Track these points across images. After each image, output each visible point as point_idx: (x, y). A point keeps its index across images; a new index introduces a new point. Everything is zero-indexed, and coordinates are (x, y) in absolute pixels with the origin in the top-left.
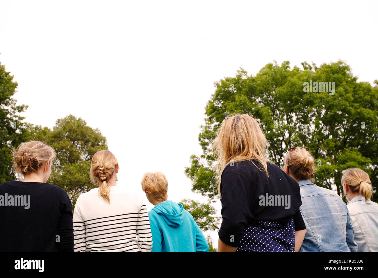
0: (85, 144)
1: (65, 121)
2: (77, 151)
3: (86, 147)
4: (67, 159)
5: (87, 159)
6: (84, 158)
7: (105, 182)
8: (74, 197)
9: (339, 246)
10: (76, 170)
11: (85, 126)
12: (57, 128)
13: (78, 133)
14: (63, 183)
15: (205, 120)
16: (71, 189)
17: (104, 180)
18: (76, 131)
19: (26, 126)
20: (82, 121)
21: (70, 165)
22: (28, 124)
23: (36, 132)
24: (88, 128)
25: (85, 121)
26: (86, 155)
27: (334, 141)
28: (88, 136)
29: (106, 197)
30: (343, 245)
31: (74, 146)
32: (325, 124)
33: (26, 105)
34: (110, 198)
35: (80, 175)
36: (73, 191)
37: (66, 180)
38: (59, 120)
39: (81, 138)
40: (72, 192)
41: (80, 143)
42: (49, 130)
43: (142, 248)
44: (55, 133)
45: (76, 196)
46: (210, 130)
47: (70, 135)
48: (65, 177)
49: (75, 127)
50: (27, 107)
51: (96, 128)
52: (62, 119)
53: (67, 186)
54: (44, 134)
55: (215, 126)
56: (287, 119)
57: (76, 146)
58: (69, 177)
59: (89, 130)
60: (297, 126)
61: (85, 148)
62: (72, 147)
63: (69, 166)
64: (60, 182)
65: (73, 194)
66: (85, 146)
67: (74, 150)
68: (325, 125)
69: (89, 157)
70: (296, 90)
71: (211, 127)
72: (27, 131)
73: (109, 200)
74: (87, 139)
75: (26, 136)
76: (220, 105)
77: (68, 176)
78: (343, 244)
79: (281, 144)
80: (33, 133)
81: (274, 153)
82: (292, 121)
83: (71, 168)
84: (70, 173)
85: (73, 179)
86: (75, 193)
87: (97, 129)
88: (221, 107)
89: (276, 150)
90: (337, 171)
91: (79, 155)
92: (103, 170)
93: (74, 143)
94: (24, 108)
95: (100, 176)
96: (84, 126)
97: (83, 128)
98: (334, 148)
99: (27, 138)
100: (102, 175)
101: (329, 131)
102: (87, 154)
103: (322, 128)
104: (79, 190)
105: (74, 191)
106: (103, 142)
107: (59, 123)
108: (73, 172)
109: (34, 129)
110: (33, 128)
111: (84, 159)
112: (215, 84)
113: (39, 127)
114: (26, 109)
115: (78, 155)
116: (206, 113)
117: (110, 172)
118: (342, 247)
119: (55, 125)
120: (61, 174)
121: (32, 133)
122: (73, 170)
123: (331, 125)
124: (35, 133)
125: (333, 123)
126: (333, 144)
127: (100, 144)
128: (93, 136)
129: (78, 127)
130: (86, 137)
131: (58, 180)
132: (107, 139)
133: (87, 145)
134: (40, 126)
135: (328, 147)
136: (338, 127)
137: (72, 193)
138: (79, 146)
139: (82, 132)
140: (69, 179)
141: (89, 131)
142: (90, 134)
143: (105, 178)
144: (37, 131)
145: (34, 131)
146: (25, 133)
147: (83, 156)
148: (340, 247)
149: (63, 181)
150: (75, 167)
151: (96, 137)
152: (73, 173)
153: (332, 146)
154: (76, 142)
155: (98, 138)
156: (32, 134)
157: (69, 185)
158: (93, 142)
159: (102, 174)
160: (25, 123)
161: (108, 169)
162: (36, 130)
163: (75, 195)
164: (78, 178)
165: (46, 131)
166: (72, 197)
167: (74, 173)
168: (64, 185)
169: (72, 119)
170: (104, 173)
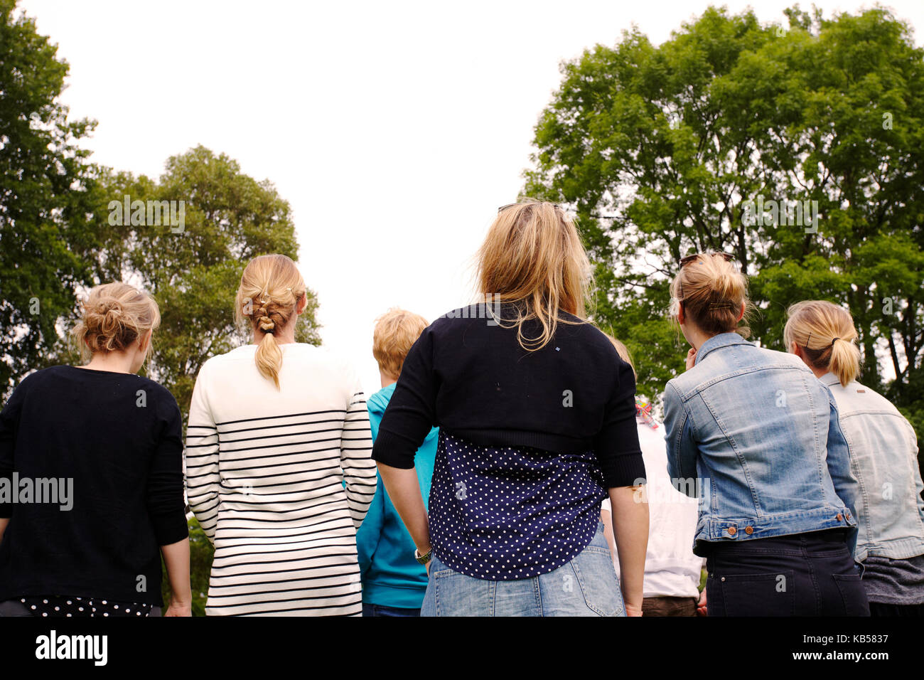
0: (239, 220)
1: (188, 162)
2: (218, 234)
3: (240, 225)
4: (197, 254)
5: (244, 254)
6: (237, 252)
7: (269, 336)
8: (217, 345)
9: (804, 491)
10: (218, 282)
11: (237, 173)
12: (170, 178)
13: (218, 190)
14: (189, 312)
15: (533, 158)
16: (207, 327)
17: (269, 331)
18: (216, 187)
19: (95, 172)
20: (228, 162)
21: (204, 269)
22: (99, 168)
23: (119, 188)
24: (243, 178)
25: (237, 162)
26: (242, 246)
27: (851, 215)
28: (246, 198)
29: (270, 372)
30: (815, 487)
31: (211, 222)
32: (834, 170)
33: (91, 120)
34: (280, 376)
35: (228, 294)
36: (212, 332)
37: (197, 306)
38: (172, 159)
39: (227, 204)
40: (209, 332)
41: (225, 216)
42: (151, 183)
43: (352, 492)
44: (165, 191)
45: (221, 344)
46: (545, 183)
47: (200, 195)
48: (193, 297)
49: (211, 177)
50: (94, 124)
51: (264, 179)
52: (179, 156)
53: (199, 319)
54: (139, 194)
55: (556, 175)
56: (738, 160)
57: (218, 222)
58: (204, 298)
59: (247, 183)
60: (762, 175)
61: (238, 229)
62: (207, 225)
63: (201, 270)
64: (183, 311)
65: (213, 338)
66: (238, 223)
67: (212, 233)
68: (832, 175)
69: (248, 249)
70: (762, 84)
71: (547, 177)
72: (99, 186)
73: (276, 380)
74: (241, 205)
75: (96, 198)
76: (571, 122)
77: (200, 295)
78: (813, 484)
79: (721, 221)
80: (113, 190)
81: (702, 242)
82: (749, 162)
83: (207, 276)
84: (206, 289)
85: (212, 303)
86: (218, 335)
87: (267, 182)
88: (574, 127)
89: (706, 237)
90: (855, 287)
91: (225, 244)
92: (269, 307)
93: (211, 217)
94: (88, 127)
95: (260, 320)
96: (234, 174)
97: (232, 179)
98: (850, 231)
99: (99, 203)
100: (263, 318)
101: (842, 190)
102: (245, 243)
103: (825, 181)
104: (228, 328)
105: (216, 331)
106: (282, 213)
107: (172, 165)
108: (211, 286)
109: (116, 181)
110: (113, 178)
111: (238, 256)
112: (563, 66)
113: (126, 175)
114: (93, 130)
115: (222, 245)
116: (536, 142)
117: (283, 312)
118: (810, 492)
119: (164, 172)
120: (184, 291)
121: (110, 190)
122: (211, 281)
123: (847, 174)
124: (117, 191)
125: (853, 169)
126: (848, 223)
127: (275, 218)
128: (258, 199)
129: (220, 176)
130: (239, 202)
131: (176, 304)
132: (292, 206)
133: (244, 221)
134: (130, 174)
135: (835, 229)
136: (865, 180)
137: (211, 336)
138: (223, 222)
139: (230, 189)
140: (203, 304)
141: (247, 186)
142: (249, 195)
143: (272, 325)
144: (123, 186)
145: (114, 184)
146: (94, 189)
147: (235, 249)
148: (806, 493)
149: (190, 308)
150: (216, 273)
151: (264, 202)
152: (211, 289)
153: (845, 227)
154: (217, 212)
155: (271, 204)
156: (112, 193)
157: (204, 316)
158: (258, 213)
159: (265, 315)
160: (92, 165)
161: (279, 305)
162: (119, 182)
163: (217, 340)
164: (224, 301)
165: (144, 185)
166: (212, 346)
167: (213, 288)
168: (190, 316)
169: (205, 157)
170: (270, 315)
